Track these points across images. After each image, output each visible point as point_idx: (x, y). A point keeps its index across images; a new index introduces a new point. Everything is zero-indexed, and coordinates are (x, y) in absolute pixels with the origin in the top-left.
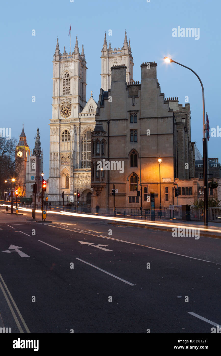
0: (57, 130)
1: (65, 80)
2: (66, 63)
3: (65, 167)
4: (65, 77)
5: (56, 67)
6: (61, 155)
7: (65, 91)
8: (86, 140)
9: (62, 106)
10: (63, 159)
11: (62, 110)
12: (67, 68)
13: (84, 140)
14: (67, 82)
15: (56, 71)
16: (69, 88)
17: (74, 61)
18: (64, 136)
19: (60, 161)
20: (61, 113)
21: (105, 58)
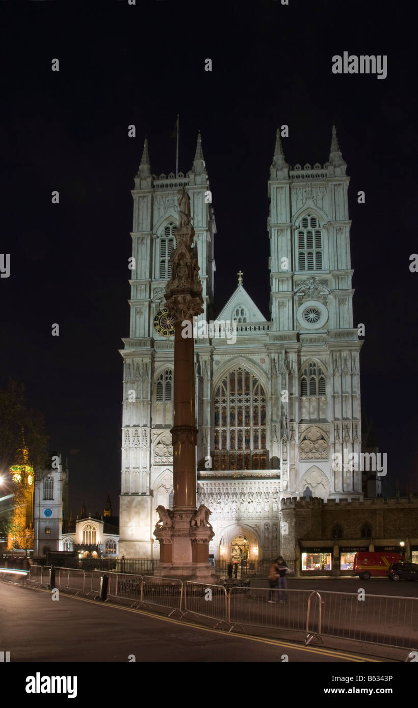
0: (145, 369)
1: (167, 243)
2: (170, 198)
3: (168, 467)
4: (167, 234)
5: (141, 207)
6: (156, 436)
7: (166, 269)
8: (228, 397)
9: (157, 307)
10: (161, 446)
11: (156, 317)
12: (171, 211)
13: (220, 398)
15: (141, 217)
17: (192, 191)
18: (164, 386)
19: (152, 452)
20: (155, 325)
21: (282, 186)
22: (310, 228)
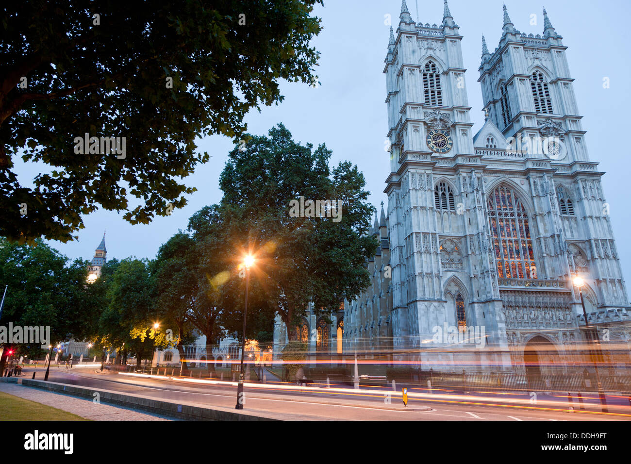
0: (427, 179)
1: (428, 77)
2: (430, 41)
3: (454, 273)
4: (428, 70)
7: (430, 98)
8: (496, 210)
9: (429, 127)
11: (429, 136)
12: (430, 52)
14: (432, 80)
15: (408, 53)
16: (439, 92)
17: (450, 39)
18: (440, 196)
20: (428, 143)
22: (539, 81)
